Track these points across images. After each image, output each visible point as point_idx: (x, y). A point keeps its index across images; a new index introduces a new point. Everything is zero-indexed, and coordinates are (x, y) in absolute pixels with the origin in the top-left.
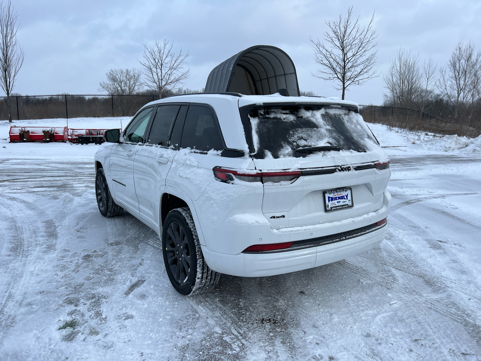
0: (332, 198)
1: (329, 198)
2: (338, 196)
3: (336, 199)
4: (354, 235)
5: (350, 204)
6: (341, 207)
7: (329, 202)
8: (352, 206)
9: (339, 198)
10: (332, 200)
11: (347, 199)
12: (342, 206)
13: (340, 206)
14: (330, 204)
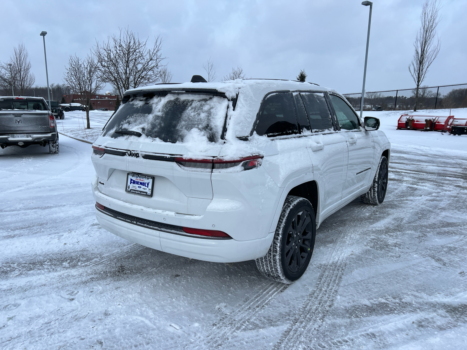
0: (134, 181)
1: (131, 180)
2: (140, 181)
3: (137, 183)
4: (145, 225)
5: (149, 192)
6: (139, 193)
7: (131, 184)
8: (151, 195)
9: (141, 183)
10: (134, 183)
11: (148, 187)
12: (141, 192)
13: (139, 191)
14: (132, 186)
